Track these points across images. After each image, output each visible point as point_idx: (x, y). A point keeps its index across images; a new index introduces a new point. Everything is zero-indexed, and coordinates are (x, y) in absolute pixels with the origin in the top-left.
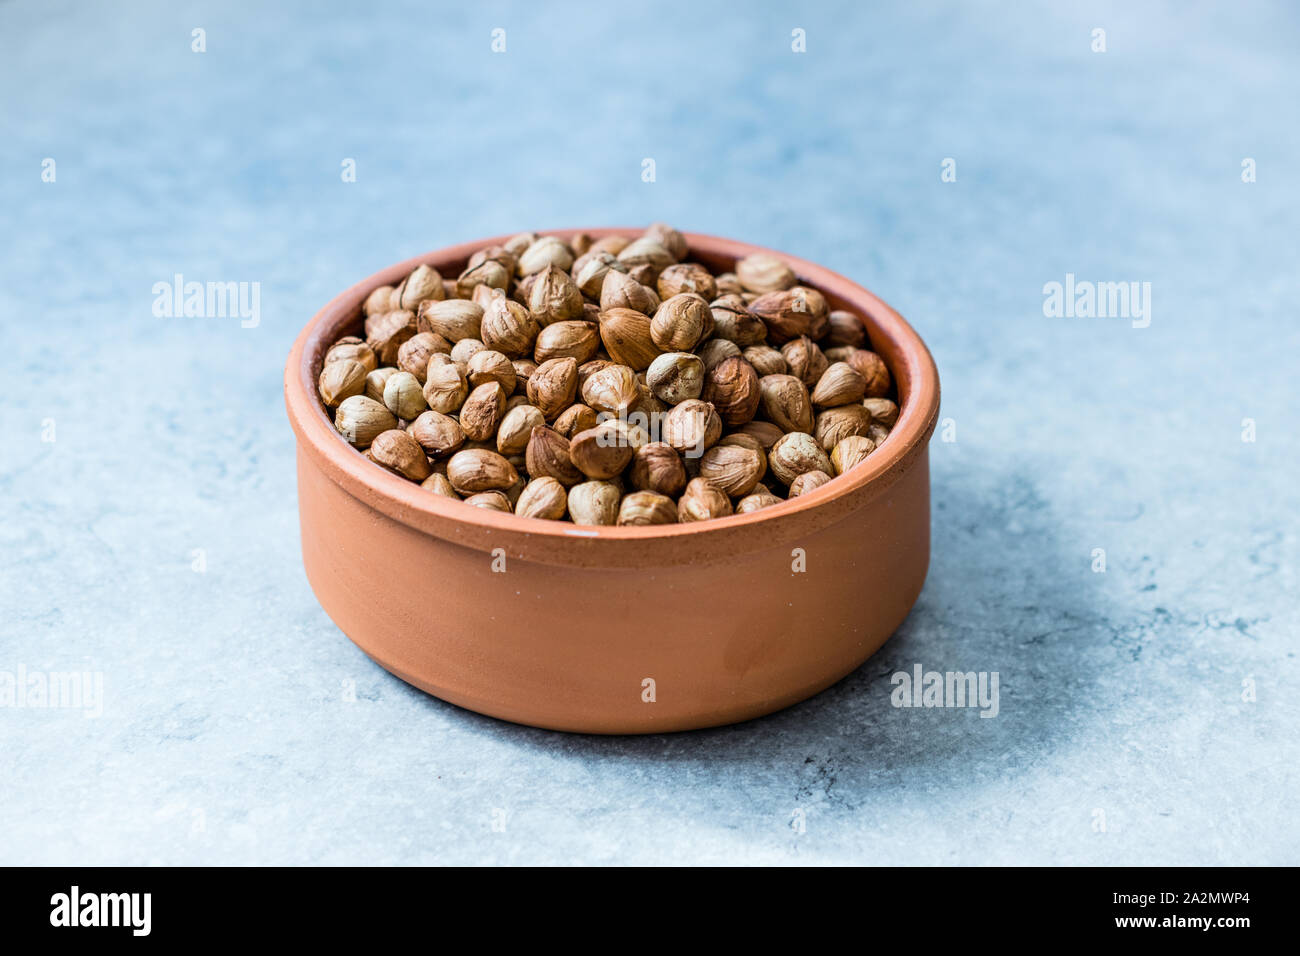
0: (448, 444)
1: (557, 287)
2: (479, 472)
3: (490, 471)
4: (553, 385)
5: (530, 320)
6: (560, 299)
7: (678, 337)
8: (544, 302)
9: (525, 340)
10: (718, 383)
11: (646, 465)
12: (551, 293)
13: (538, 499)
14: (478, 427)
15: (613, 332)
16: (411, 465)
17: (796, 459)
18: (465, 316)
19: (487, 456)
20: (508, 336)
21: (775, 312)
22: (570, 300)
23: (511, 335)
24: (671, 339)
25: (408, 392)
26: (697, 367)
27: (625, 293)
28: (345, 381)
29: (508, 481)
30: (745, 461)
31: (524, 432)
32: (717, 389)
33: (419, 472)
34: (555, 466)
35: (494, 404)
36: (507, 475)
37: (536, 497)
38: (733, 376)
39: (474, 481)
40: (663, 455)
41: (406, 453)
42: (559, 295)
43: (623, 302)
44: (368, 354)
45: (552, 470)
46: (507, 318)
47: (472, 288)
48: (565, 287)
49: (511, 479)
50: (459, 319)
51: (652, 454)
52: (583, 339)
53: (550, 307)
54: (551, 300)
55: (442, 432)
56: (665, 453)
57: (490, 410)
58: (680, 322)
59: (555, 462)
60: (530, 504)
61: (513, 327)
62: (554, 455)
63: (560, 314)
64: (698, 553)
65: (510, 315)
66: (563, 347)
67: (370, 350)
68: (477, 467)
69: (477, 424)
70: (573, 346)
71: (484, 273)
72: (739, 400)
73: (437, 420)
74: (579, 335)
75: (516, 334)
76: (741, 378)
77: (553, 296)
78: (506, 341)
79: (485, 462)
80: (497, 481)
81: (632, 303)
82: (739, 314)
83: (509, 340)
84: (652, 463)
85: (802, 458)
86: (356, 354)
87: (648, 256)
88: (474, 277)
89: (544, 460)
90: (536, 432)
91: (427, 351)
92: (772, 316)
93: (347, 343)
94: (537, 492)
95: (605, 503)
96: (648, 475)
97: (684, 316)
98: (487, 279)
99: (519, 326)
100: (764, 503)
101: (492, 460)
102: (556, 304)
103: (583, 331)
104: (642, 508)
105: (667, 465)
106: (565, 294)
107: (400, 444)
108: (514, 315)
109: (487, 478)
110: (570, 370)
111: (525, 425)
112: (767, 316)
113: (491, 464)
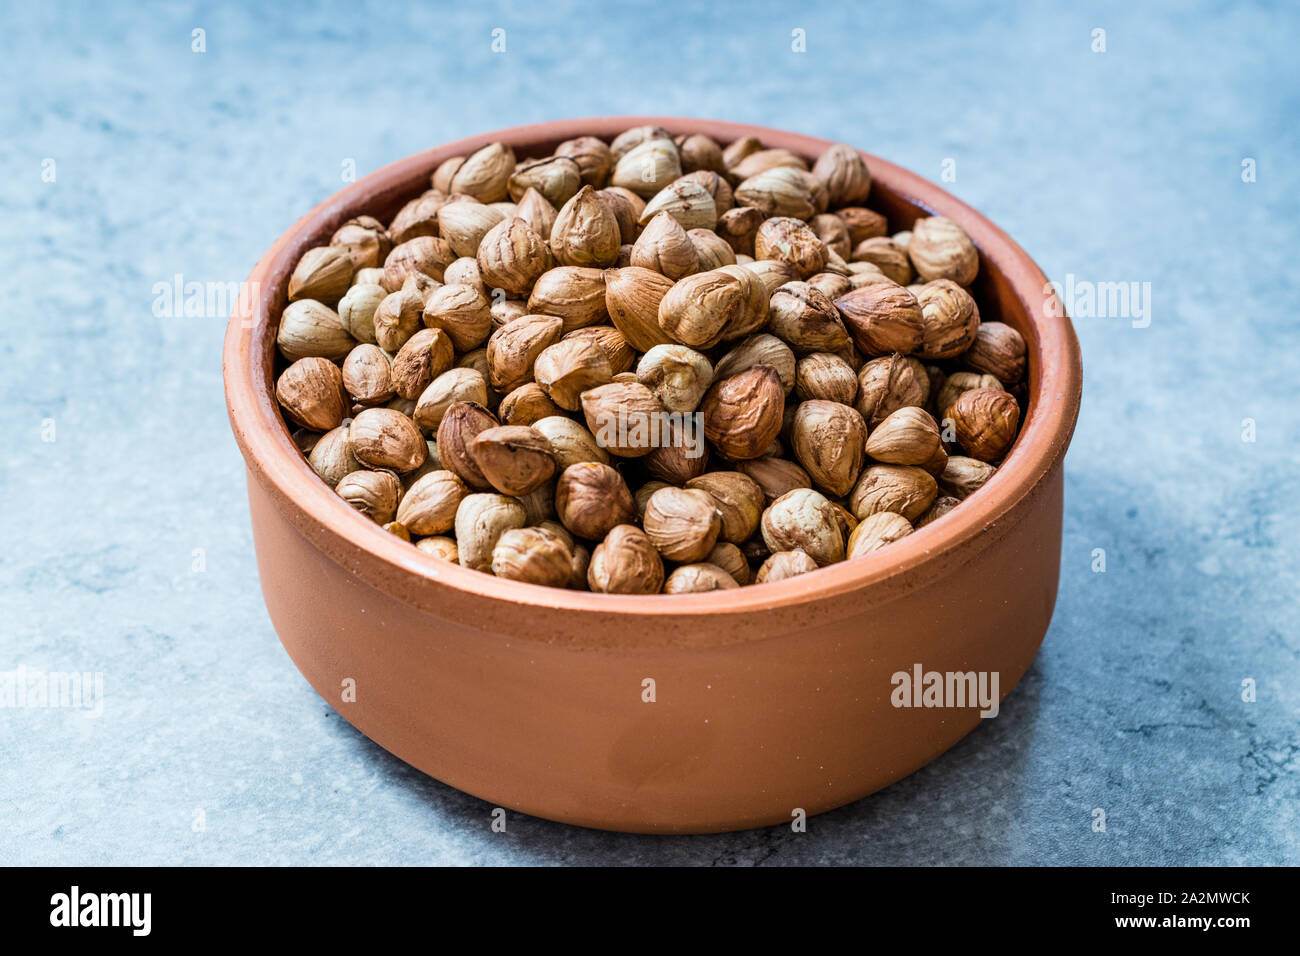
0: (367, 393)
1: (581, 220)
2: (375, 442)
3: (389, 445)
4: (511, 352)
5: (534, 255)
6: (581, 236)
7: (684, 327)
8: (562, 236)
9: (521, 279)
10: (720, 400)
11: (568, 491)
12: (572, 225)
13: (423, 499)
14: (402, 383)
15: (615, 299)
16: (314, 409)
17: (788, 527)
18: (472, 230)
19: (392, 424)
20: (498, 270)
21: (865, 314)
22: (594, 240)
23: (503, 269)
24: (676, 327)
25: (363, 312)
26: (687, 376)
27: (657, 249)
28: (312, 276)
29: (408, 463)
30: (692, 521)
31: (441, 406)
32: (717, 408)
33: (320, 420)
34: (461, 459)
35: (423, 360)
36: (411, 455)
37: (421, 496)
38: (744, 395)
39: (368, 451)
40: (589, 485)
41: (311, 393)
42: (581, 231)
43: (651, 260)
44: (373, 245)
45: (458, 464)
46: (505, 245)
47: (524, 188)
48: (593, 222)
49: (413, 461)
50: (465, 232)
51: (576, 479)
52: (588, 297)
53: (568, 244)
54: (570, 235)
55: (365, 377)
56: (594, 482)
57: (418, 367)
58: (690, 308)
59: (463, 455)
60: (413, 502)
61: (507, 260)
62: (464, 446)
63: (577, 255)
64: (561, 633)
65: (510, 243)
66: (556, 301)
67: (376, 240)
68: (374, 435)
69: (402, 379)
70: (570, 303)
71: (544, 174)
72: (741, 429)
73: (366, 360)
74: (583, 290)
75: (509, 270)
76: (754, 401)
77: (574, 231)
78: (496, 276)
79: (387, 432)
80: (394, 460)
81: (663, 264)
82: (812, 307)
83: (500, 275)
84: (573, 491)
85: (794, 529)
86: (358, 241)
87: (770, 193)
88: (530, 175)
89: (450, 449)
90: (453, 411)
91: (415, 262)
92: (860, 318)
93: (359, 225)
94: (424, 489)
95: (492, 528)
96: (566, 504)
97: (699, 301)
98: (545, 182)
99: (515, 260)
100: (699, 582)
101: (397, 431)
102: (575, 241)
103: (593, 287)
104: (516, 552)
105: (590, 499)
106: (589, 231)
107: (309, 380)
108: (513, 244)
109: (383, 453)
110: (540, 337)
111: (449, 396)
112: (854, 317)
113: (394, 437)
